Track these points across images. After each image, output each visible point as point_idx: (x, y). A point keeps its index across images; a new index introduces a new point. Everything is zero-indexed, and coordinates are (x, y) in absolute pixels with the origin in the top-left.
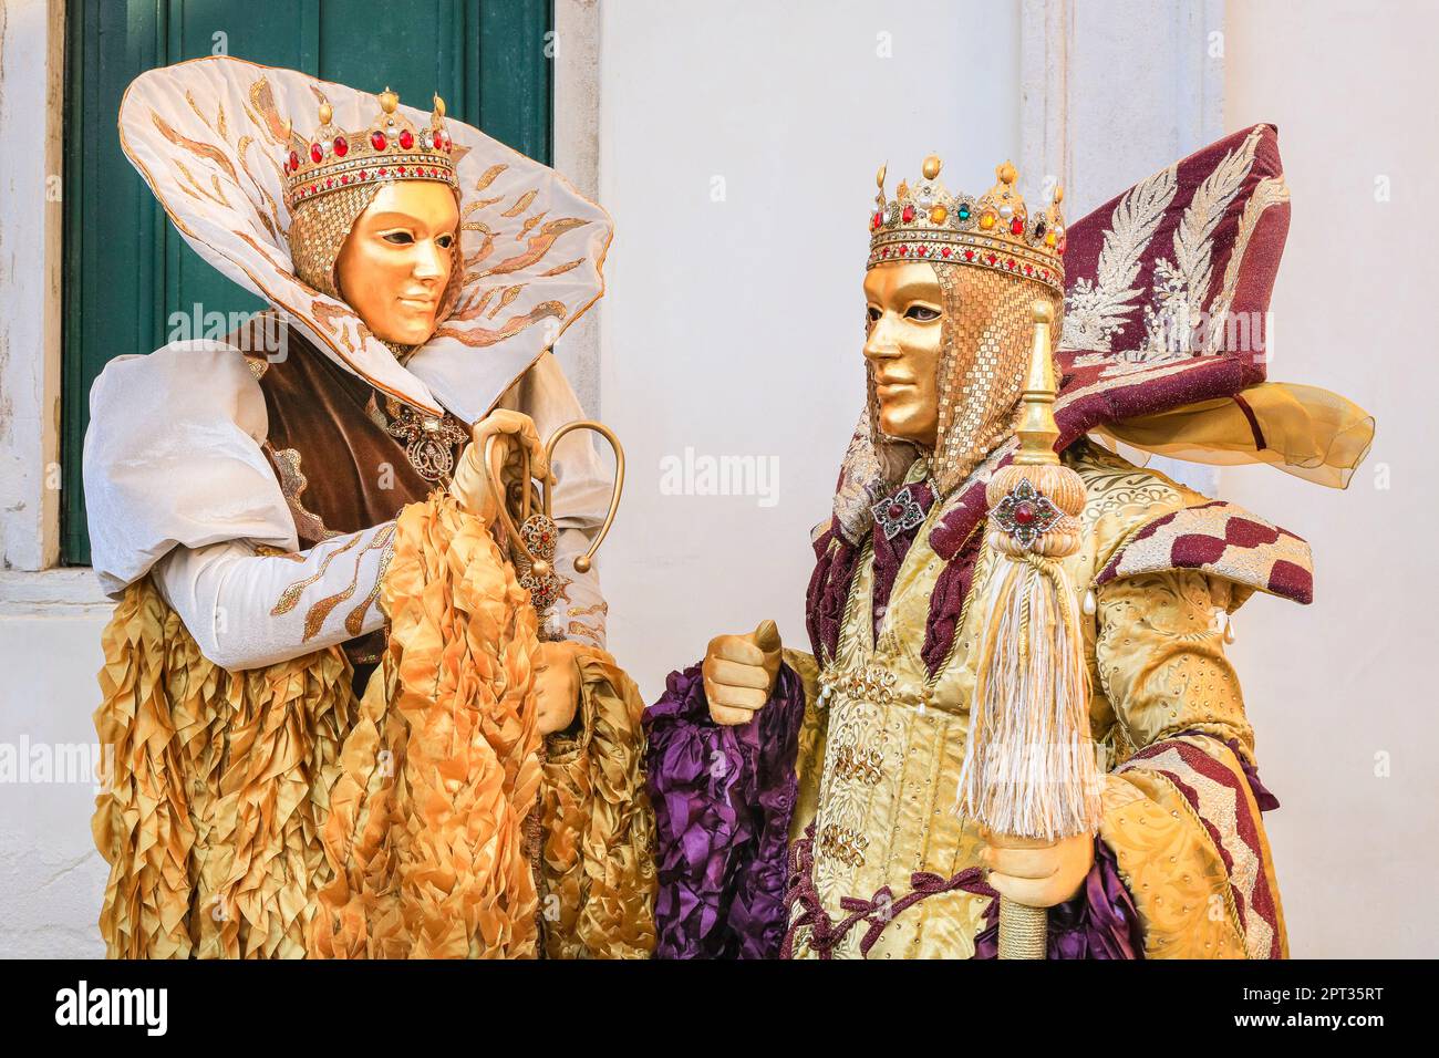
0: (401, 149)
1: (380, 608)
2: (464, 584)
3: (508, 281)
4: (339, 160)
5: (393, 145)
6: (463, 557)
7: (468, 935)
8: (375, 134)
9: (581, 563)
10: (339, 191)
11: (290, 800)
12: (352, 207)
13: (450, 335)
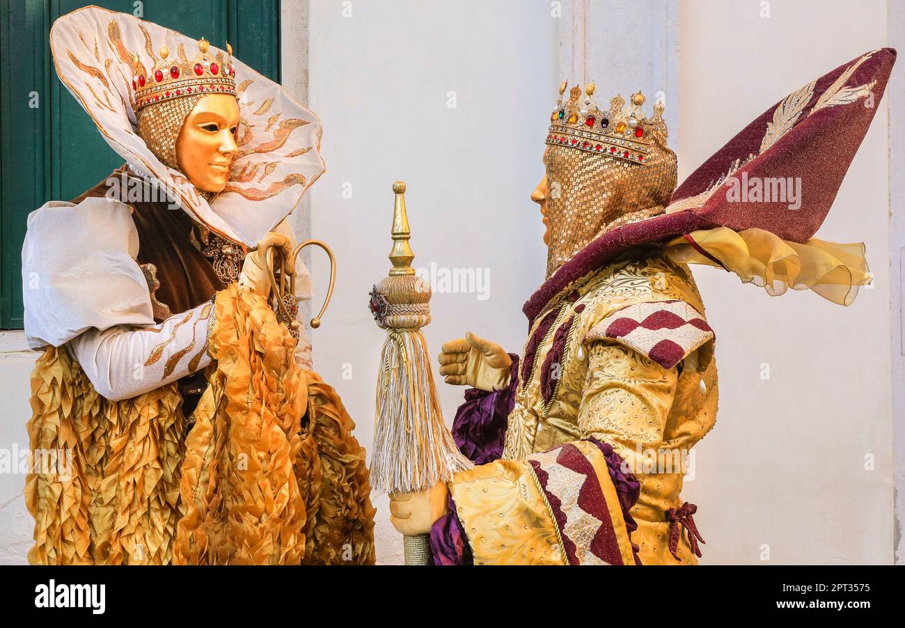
0: (212, 74)
1: (209, 354)
2: (261, 337)
3: (265, 158)
4: (175, 80)
5: (207, 73)
6: (259, 321)
7: (273, 542)
8: (197, 65)
9: (314, 322)
10: (174, 99)
11: (153, 479)
12: (182, 109)
13: (234, 191)
